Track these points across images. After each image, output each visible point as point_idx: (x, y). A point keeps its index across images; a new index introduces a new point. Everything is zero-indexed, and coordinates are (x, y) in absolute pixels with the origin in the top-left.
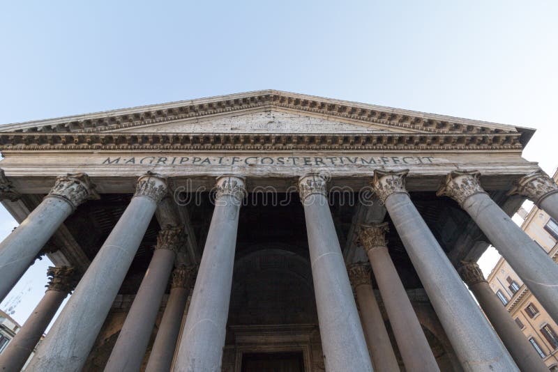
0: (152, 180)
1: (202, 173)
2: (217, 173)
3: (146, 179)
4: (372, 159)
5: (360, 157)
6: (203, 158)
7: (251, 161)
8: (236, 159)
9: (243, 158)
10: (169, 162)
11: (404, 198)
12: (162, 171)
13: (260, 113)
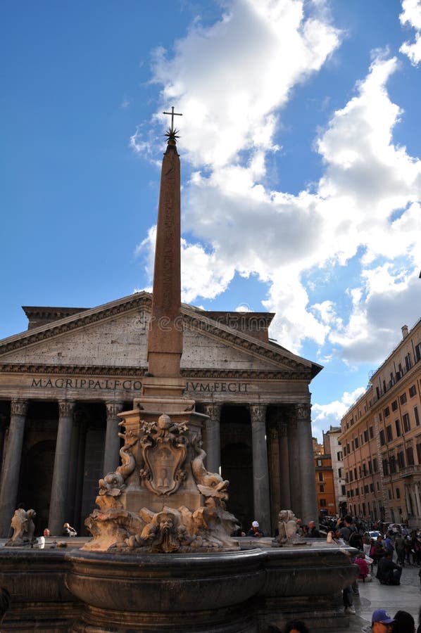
0: (68, 404)
1: (97, 397)
2: (106, 397)
3: (64, 403)
4: (208, 385)
5: (200, 382)
6: (96, 381)
7: (127, 385)
8: (117, 383)
9: (122, 381)
10: (74, 385)
11: (214, 424)
12: (72, 395)
13: (135, 315)
